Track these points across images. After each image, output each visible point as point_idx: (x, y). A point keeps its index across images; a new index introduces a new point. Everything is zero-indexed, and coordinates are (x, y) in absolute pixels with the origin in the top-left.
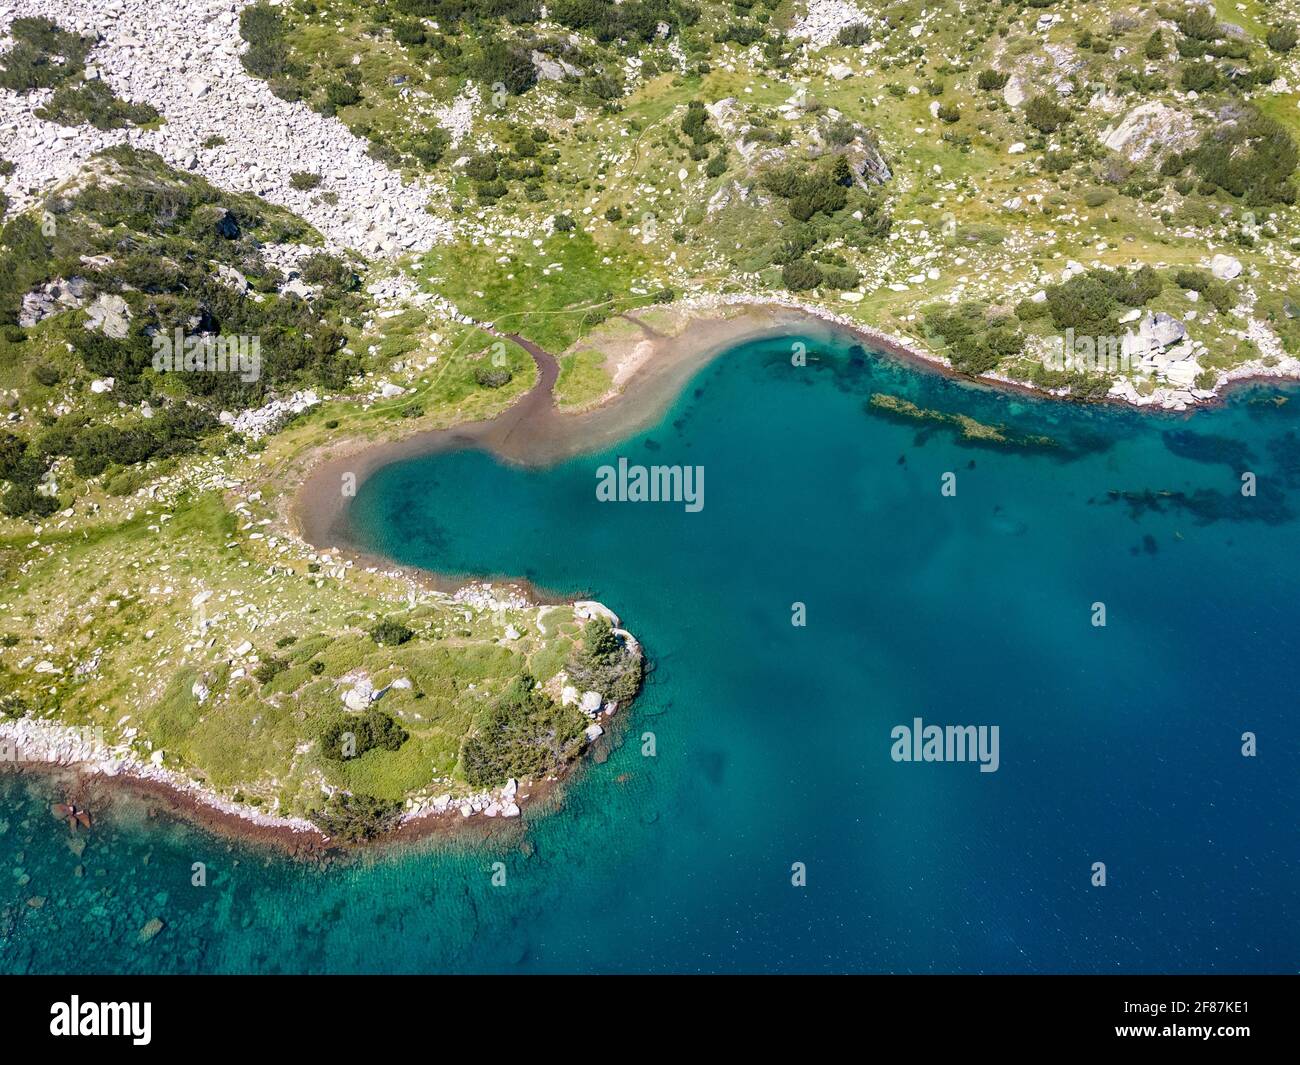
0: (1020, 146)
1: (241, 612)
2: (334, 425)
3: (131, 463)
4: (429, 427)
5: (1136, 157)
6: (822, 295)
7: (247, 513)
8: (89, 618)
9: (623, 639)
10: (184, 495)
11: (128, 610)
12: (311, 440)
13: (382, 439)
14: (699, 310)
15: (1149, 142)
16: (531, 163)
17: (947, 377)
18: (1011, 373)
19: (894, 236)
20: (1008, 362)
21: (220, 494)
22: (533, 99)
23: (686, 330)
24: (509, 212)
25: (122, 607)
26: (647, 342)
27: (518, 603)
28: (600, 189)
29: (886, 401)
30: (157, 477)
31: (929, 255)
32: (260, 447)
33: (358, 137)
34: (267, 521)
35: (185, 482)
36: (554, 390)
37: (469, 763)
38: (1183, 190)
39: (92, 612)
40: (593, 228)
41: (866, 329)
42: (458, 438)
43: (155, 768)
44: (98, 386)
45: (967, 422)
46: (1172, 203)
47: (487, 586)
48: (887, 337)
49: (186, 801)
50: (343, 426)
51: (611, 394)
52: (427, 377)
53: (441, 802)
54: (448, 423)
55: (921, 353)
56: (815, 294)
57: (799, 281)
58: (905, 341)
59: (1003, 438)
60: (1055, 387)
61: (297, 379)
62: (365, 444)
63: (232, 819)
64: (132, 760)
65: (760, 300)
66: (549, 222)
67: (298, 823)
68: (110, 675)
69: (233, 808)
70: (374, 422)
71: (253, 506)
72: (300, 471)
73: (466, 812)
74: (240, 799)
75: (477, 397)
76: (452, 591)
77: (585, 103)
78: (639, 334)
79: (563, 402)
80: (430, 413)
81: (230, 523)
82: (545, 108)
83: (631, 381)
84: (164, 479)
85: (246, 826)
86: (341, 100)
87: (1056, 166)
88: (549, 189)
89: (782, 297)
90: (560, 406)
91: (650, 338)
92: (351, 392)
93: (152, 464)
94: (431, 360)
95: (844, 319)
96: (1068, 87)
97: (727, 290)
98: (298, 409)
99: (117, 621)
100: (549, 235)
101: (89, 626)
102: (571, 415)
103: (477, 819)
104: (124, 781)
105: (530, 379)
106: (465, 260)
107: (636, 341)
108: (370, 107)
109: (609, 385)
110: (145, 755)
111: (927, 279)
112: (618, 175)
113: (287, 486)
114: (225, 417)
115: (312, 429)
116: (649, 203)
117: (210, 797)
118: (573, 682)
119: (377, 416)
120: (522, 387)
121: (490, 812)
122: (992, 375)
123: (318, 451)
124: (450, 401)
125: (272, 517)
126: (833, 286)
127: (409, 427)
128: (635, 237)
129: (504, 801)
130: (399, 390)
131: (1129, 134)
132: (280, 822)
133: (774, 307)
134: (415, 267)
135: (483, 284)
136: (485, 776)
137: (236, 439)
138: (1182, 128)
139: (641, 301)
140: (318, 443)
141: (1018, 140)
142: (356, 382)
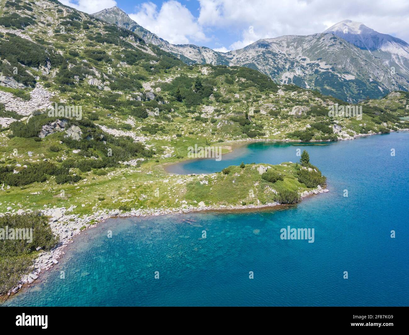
0: (273, 119)
2: (158, 162)
3: (99, 168)
5: (300, 114)
6: (259, 137)
15: (301, 111)
16: (159, 129)
18: (316, 139)
19: (265, 128)
20: (313, 138)
22: (149, 119)
24: (161, 135)
28: (182, 130)
30: (111, 171)
31: (275, 130)
32: (138, 167)
38: (314, 116)
40: (187, 136)
41: (276, 140)
43: (203, 207)
44: (75, 152)
48: (282, 140)
55: (293, 141)
58: (287, 140)
60: (327, 140)
61: (136, 155)
65: (244, 140)
66: (174, 136)
67: (271, 204)
69: (244, 207)
77: (163, 120)
82: (153, 121)
84: (114, 172)
88: (168, 132)
93: (107, 168)
94: (173, 152)
95: (269, 140)
96: (275, 109)
97: (235, 140)
100: (176, 137)
106: (158, 141)
108: (102, 120)
111: (279, 133)
112: (185, 128)
114: (120, 162)
115: (151, 163)
116: (199, 131)
122: (312, 140)
123: (159, 165)
126: (260, 135)
128: (201, 136)
131: (295, 111)
132: (264, 206)
134: (144, 143)
138: (305, 108)
140: (157, 164)
141: (271, 118)
142: (155, 156)
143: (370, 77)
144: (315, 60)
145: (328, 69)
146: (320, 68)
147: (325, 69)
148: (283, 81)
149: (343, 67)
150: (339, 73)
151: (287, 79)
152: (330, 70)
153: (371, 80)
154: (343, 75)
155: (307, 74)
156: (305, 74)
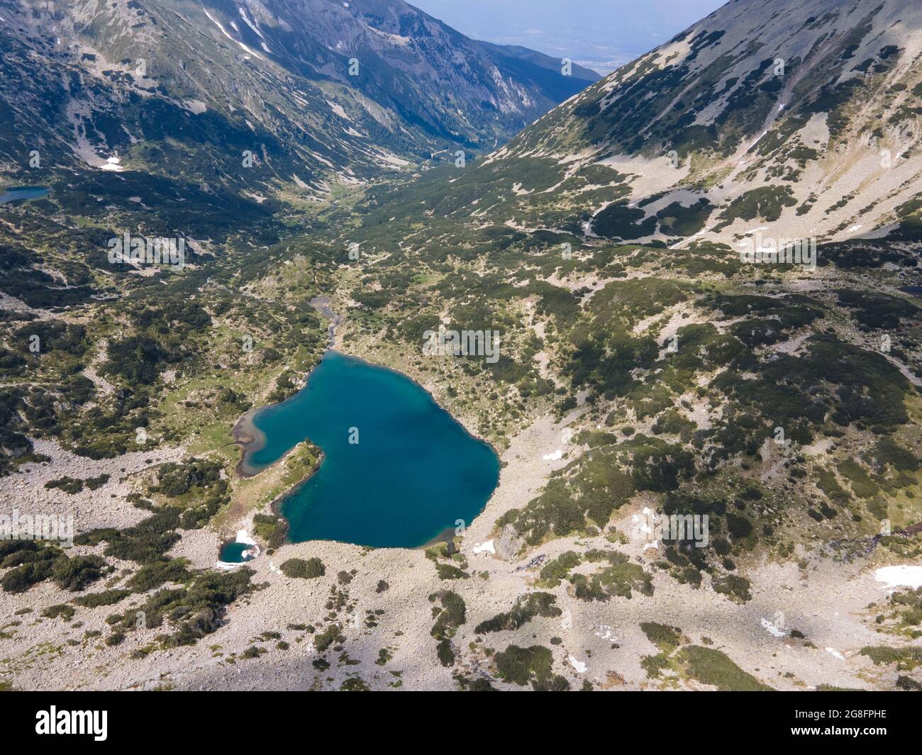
0: (237, 373)
3: (226, 490)
5: (257, 363)
6: (250, 409)
7: (247, 478)
8: (260, 493)
9: (307, 441)
11: (262, 489)
12: (234, 471)
15: (256, 360)
16: (172, 431)
19: (245, 395)
21: (240, 482)
22: (151, 423)
24: (185, 439)
25: (260, 489)
27: (293, 451)
28: (191, 425)
31: (254, 394)
33: (137, 452)
37: (315, 458)
38: (269, 363)
40: (202, 429)
43: (293, 485)
46: (270, 366)
47: (286, 455)
49: (301, 482)
52: (229, 456)
53: (318, 460)
55: (274, 404)
57: (245, 410)
58: (269, 405)
63: (306, 479)
64: (291, 487)
66: (194, 434)
67: (312, 472)
74: (304, 478)
80: (240, 457)
81: (248, 480)
86: (122, 451)
87: (246, 371)
88: (183, 431)
92: (225, 465)
93: (228, 487)
94: (224, 455)
95: (258, 408)
96: (232, 360)
98: (225, 472)
100: (198, 435)
101: (262, 492)
103: (322, 458)
104: (293, 488)
106: (195, 447)
108: (129, 447)
111: (258, 396)
112: (189, 421)
114: (221, 479)
115: (232, 471)
116: (203, 420)
119: (235, 463)
120: (241, 446)
124: (238, 454)
126: (249, 407)
129: (321, 455)
130: (230, 460)
131: (251, 361)
132: (310, 474)
134: (192, 453)
135: (206, 447)
136: (316, 456)
137: (227, 479)
138: (257, 356)
139: (230, 429)
142: (223, 464)
143: (228, 102)
144: (117, 63)
145: (152, 90)
146: (136, 86)
147: (148, 91)
148: (76, 127)
149: (179, 82)
150: (176, 98)
151: (81, 121)
152: (159, 93)
153: (232, 109)
154: (185, 102)
155: (116, 104)
156: (111, 102)
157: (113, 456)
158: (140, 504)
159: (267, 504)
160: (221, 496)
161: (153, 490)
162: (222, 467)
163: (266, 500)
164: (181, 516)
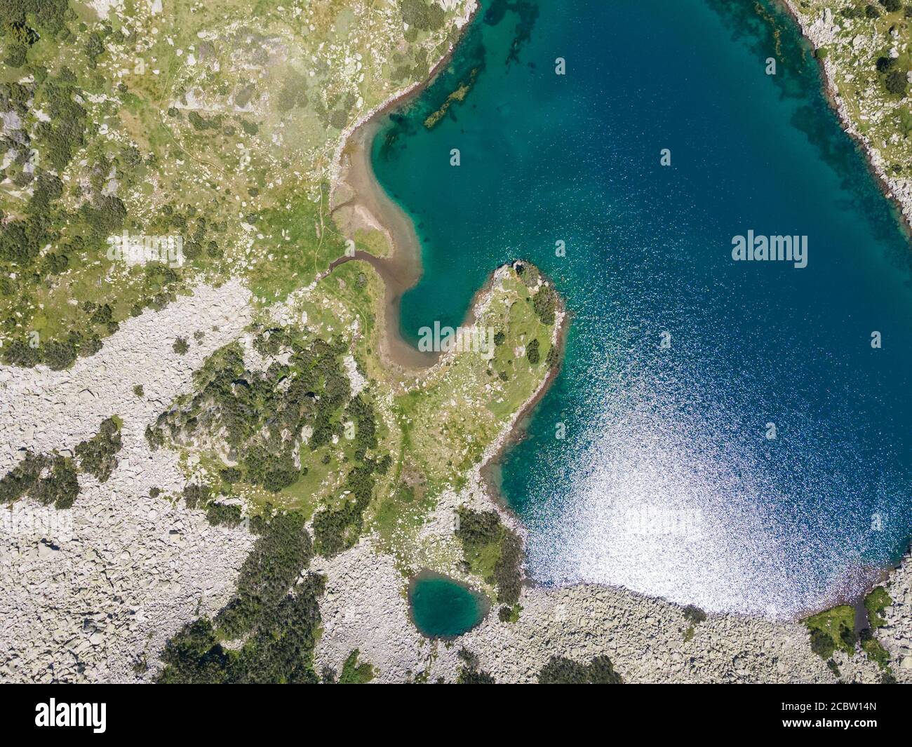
1: (465, 389)
2: (369, 351)
3: (374, 429)
4: (383, 313)
6: (353, 115)
7: (411, 387)
8: (449, 440)
9: (517, 266)
10: (394, 411)
11: (449, 427)
12: (376, 361)
13: (384, 332)
14: (340, 175)
16: (192, 222)
17: (424, 88)
19: (329, 62)
20: (429, 60)
21: (396, 399)
22: (131, 204)
23: (352, 185)
24: (230, 244)
25: (447, 429)
26: (356, 207)
27: (489, 297)
28: (228, 192)
29: (430, 121)
30: (382, 420)
32: (373, 382)
33: (141, 313)
34: (417, 381)
35: (387, 410)
36: (377, 256)
37: (547, 323)
39: (446, 439)
40: (260, 206)
41: (381, 106)
42: (394, 301)
43: (514, 416)
44: (335, 440)
45: (454, 95)
47: (476, 305)
48: (391, 99)
49: (528, 407)
50: (371, 347)
51: (387, 233)
52: (350, 309)
53: (555, 333)
54: (383, 304)
55: (405, 91)
56: (351, 118)
57: (340, 121)
58: (398, 94)
59: (467, 87)
60: (448, 48)
61: (338, 363)
62: (385, 341)
63: (538, 394)
64: (510, 422)
65: (343, 144)
66: (246, 226)
67: (547, 375)
68: (475, 431)
69: (536, 393)
70: (373, 335)
71: (407, 385)
72: (393, 366)
73: (560, 327)
74: (534, 391)
75: (369, 290)
76: (475, 319)
77: (143, 175)
78: (349, 209)
79: (386, 255)
80: (374, 311)
81: (414, 394)
82: (141, 200)
83: (381, 222)
84: (384, 418)
85: (542, 390)
86: (107, 318)
88: (217, 218)
89: (346, 133)
90: (388, 257)
91: (354, 205)
92: (350, 342)
93: (376, 422)
94: (341, 305)
95: (371, 113)
97: (331, 156)
98: (355, 365)
99: (453, 431)
100: (255, 229)
101: (452, 439)
102: (395, 254)
103: (562, 324)
104: (515, 425)
105: (366, 265)
106: (265, 276)
107: (353, 212)
108: (115, 302)
109: (381, 232)
110: (510, 418)
111: (361, 61)
112: (221, 179)
113: (401, 372)
114: (353, 395)
115: (370, 361)
116: (251, 171)
117: (529, 400)
118: (533, 286)
119: (369, 332)
120: (369, 269)
121: (562, 320)
122: (431, 69)
123: (383, 359)
124: (370, 302)
125: (415, 378)
126: (350, 109)
127: (380, 321)
128: (275, 187)
129: (559, 316)
130: (356, 322)
132: (545, 381)
133: (349, 140)
134: (264, 300)
135: (288, 271)
136: (548, 319)
137: (367, 390)
139: (325, 200)
140: (378, 358)
142: (345, 339)
157: (96, 346)
158: (220, 515)
159: (469, 474)
160: (369, 454)
161: (228, 475)
162: (342, 349)
163: (465, 465)
164: (308, 526)
